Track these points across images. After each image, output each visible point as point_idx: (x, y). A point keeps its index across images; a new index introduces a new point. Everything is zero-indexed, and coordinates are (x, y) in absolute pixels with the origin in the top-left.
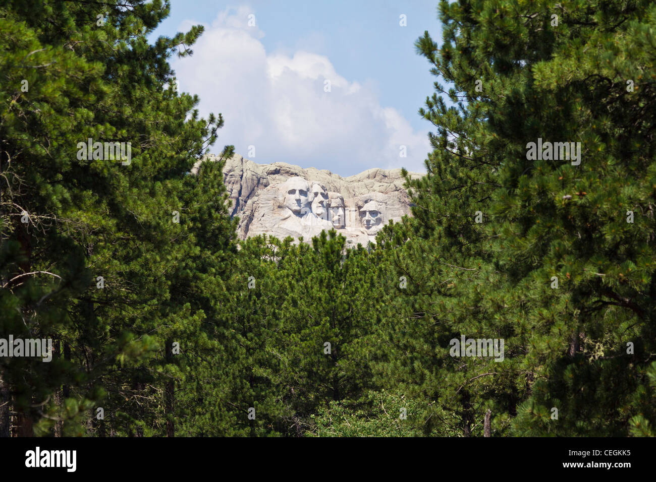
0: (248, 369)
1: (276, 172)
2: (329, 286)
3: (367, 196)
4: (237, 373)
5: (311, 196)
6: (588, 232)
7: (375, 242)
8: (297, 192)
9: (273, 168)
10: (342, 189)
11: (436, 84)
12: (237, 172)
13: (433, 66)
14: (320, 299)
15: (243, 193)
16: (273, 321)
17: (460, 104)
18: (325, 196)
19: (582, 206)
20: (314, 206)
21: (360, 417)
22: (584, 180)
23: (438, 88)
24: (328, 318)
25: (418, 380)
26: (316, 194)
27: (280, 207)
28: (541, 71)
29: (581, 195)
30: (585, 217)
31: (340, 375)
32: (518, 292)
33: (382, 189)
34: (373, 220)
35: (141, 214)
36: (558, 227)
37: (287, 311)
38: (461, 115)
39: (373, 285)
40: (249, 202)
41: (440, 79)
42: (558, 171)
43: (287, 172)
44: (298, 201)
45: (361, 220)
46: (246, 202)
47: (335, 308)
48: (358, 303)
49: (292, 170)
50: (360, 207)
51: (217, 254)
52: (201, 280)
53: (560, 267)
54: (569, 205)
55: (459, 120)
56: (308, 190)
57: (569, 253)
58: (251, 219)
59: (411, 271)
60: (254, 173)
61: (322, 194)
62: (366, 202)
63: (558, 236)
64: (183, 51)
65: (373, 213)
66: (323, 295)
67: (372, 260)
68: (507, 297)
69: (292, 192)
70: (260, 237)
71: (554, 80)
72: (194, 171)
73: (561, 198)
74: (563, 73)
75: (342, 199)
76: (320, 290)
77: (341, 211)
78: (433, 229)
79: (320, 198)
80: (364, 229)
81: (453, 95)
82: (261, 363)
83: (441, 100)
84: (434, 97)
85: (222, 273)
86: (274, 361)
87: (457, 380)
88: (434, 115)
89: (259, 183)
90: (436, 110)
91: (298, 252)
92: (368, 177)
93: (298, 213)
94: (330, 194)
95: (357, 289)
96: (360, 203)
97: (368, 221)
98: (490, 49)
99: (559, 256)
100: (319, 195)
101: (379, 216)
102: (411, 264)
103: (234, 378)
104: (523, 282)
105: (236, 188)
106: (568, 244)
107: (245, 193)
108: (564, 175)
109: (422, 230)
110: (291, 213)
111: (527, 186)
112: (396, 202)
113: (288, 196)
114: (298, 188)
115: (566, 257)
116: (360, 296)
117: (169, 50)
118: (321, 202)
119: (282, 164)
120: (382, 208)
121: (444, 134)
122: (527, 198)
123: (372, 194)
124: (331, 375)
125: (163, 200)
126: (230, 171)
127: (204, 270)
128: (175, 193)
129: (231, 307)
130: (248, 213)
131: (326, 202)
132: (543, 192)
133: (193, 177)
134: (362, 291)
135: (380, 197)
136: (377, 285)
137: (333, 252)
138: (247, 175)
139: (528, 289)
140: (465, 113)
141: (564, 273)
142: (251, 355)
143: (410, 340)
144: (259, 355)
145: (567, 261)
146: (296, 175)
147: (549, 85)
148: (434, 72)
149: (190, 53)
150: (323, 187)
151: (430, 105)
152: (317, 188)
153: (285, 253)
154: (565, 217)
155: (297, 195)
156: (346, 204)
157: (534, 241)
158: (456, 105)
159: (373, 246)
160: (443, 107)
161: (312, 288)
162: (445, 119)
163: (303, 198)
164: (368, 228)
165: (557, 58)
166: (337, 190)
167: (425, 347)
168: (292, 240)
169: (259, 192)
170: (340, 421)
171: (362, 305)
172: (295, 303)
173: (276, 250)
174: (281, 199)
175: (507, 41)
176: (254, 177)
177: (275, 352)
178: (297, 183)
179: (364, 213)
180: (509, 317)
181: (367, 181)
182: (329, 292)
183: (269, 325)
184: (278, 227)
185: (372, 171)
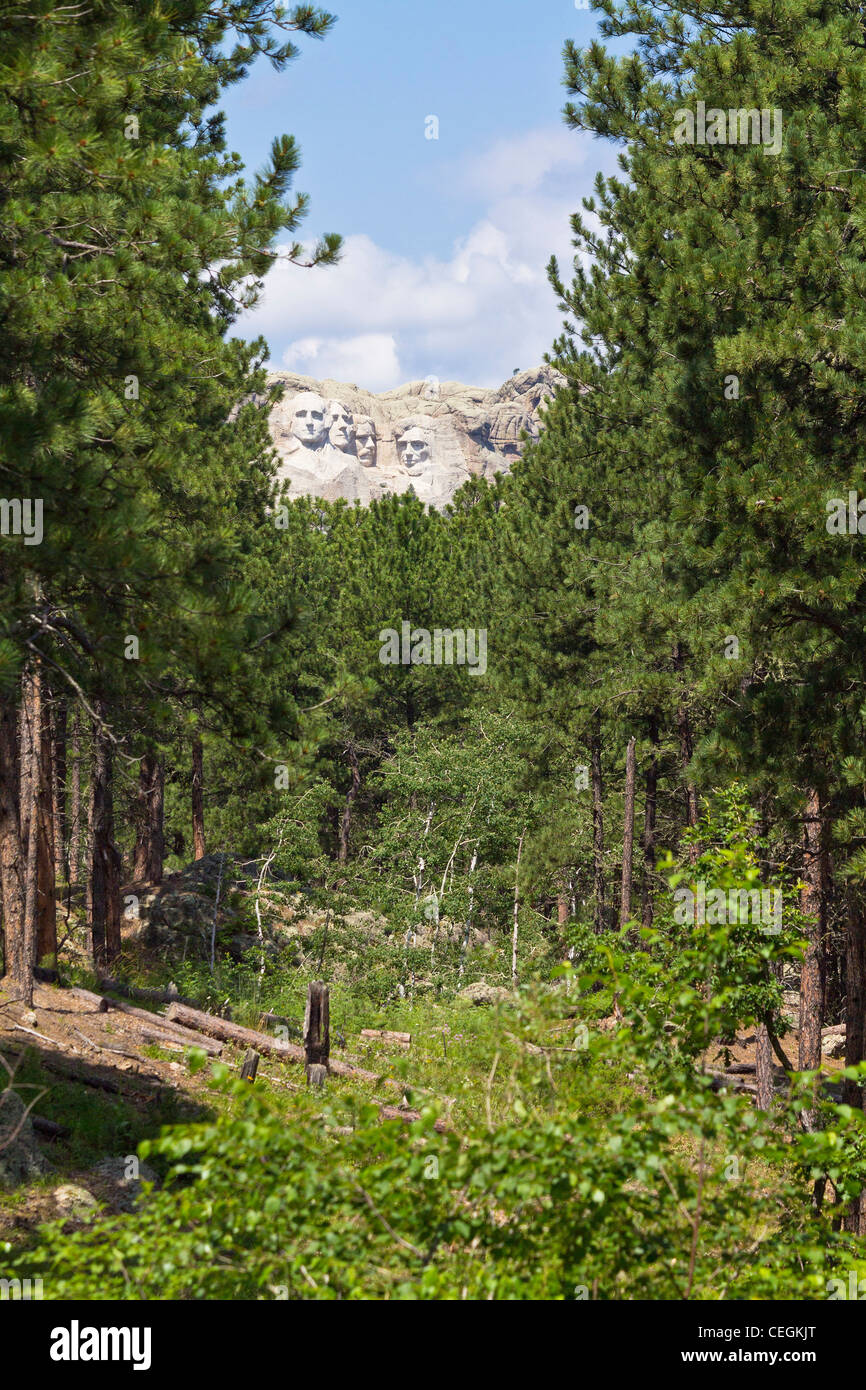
0: (293, 676)
2: (402, 568)
3: (407, 420)
4: (277, 682)
5: (327, 420)
6: (782, 542)
7: (453, 504)
8: (309, 414)
10: (373, 410)
11: (566, 324)
13: (562, 300)
14: (390, 585)
16: (325, 613)
17: (596, 349)
18: (349, 420)
19: (778, 513)
20: (332, 435)
21: (453, 742)
22: (779, 481)
23: (567, 326)
24: (400, 610)
25: (534, 697)
26: (336, 417)
27: (284, 435)
28: (724, 348)
29: (776, 500)
30: (779, 524)
31: (415, 686)
32: (695, 603)
33: (430, 410)
34: (416, 454)
35: (192, 486)
36: (748, 537)
37: (345, 598)
38: (597, 362)
39: (459, 566)
41: (570, 317)
42: (749, 472)
43: (295, 386)
44: (310, 427)
45: (399, 455)
47: (409, 598)
48: (441, 590)
49: (301, 383)
50: (398, 436)
51: (262, 528)
52: (243, 562)
53: (753, 581)
54: (762, 511)
55: (594, 369)
56: (324, 411)
57: (762, 567)
59: (526, 557)
61: (344, 417)
62: (407, 429)
63: (748, 547)
64: (251, 284)
65: (417, 444)
66: (394, 580)
67: (453, 531)
68: (681, 611)
69: (302, 414)
70: (302, 500)
71: (740, 360)
72: (231, 418)
73: (754, 503)
74: (751, 352)
75: (373, 425)
76: (391, 574)
77: (370, 443)
78: (554, 503)
79: (341, 423)
80: (403, 467)
81: (586, 338)
82: (309, 669)
83: (571, 343)
84: (562, 339)
85: (268, 553)
86: (329, 666)
87: (593, 699)
88: (563, 363)
90: (565, 356)
91: (353, 519)
92: (410, 393)
93: (312, 445)
94: (356, 417)
95: (438, 571)
96: (398, 431)
97: (409, 457)
98: (672, 331)
99: (751, 570)
100: (340, 418)
101: (425, 448)
102: (526, 548)
103: (273, 688)
104: (701, 593)
106: (760, 556)
108: (756, 476)
109: (540, 503)
110: (299, 443)
111: (714, 488)
112: (450, 429)
113: (295, 419)
114: (310, 408)
115: (759, 571)
116: (443, 582)
117: (234, 283)
118: (343, 429)
119: (287, 374)
120: (429, 438)
121: (575, 386)
122: (714, 502)
123: (415, 418)
124: (404, 686)
125: (219, 469)
127: (246, 549)
128: (234, 460)
129: (270, 594)
131: (349, 428)
132: (732, 496)
133: (229, 426)
134: (445, 574)
135: (427, 421)
136: (465, 566)
137: (407, 523)
139: (706, 601)
140: (601, 359)
141: (757, 589)
142: (296, 657)
143: (524, 644)
144: (307, 657)
145: (760, 576)
146: (307, 389)
147: (734, 365)
148: (563, 308)
149: (261, 286)
151: (558, 350)
152: (336, 410)
153: (337, 520)
154: (756, 525)
155: (309, 419)
156: (379, 431)
157: (721, 552)
158: (590, 351)
159: (449, 509)
160: (574, 352)
161: (379, 570)
162: (576, 368)
163: (317, 423)
164: (410, 465)
165: (743, 335)
166: (365, 411)
167: (543, 654)
168: (346, 503)
170: (428, 748)
171: (445, 593)
172: (356, 590)
173: (325, 516)
174: (285, 423)
175: (691, 322)
177: (330, 654)
178: (308, 401)
179: (404, 444)
180: (683, 633)
181: (409, 399)
182: (402, 576)
183: (320, 618)
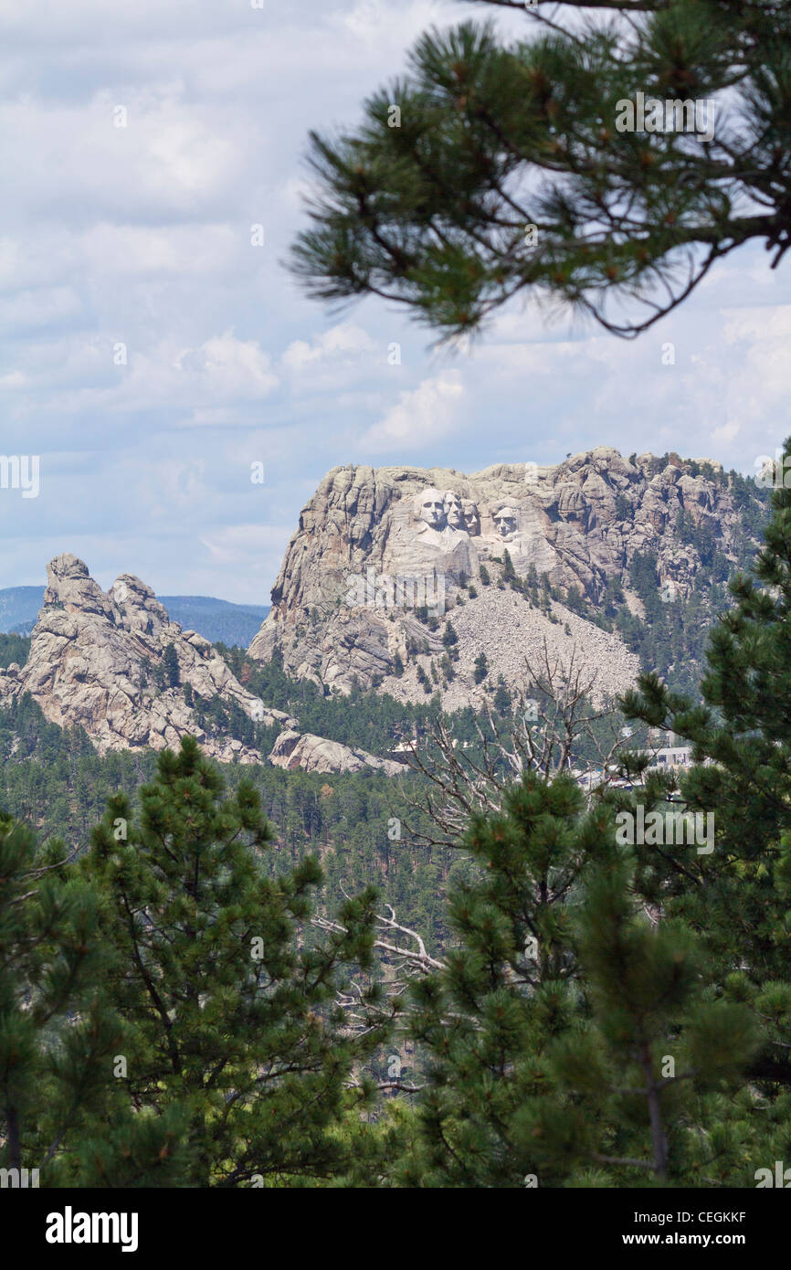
1: (404, 478)
5: (445, 508)
8: (433, 505)
9: (401, 474)
12: (370, 486)
15: (377, 507)
18: (459, 505)
20: (449, 518)
27: (415, 520)
34: (508, 526)
40: (384, 516)
43: (415, 478)
44: (435, 514)
45: (496, 527)
46: (381, 516)
49: (419, 475)
50: (494, 514)
56: (444, 501)
58: (387, 533)
60: (386, 485)
61: (456, 503)
62: (500, 509)
65: (508, 520)
69: (428, 505)
75: (475, 505)
77: (474, 519)
79: (454, 507)
80: (499, 536)
89: (392, 495)
92: (493, 475)
93: (436, 526)
94: (463, 501)
96: (494, 511)
100: (454, 504)
101: (514, 522)
105: (370, 502)
107: (379, 507)
110: (427, 526)
112: (531, 507)
113: (424, 509)
114: (434, 500)
118: (456, 512)
119: (409, 468)
120: (516, 514)
126: (363, 485)
130: (384, 528)
131: (460, 511)
138: (380, 487)
146: (424, 479)
150: (456, 497)
152: (450, 498)
155: (433, 508)
156: (480, 512)
163: (439, 511)
164: (504, 535)
169: (393, 504)
174: (416, 512)
176: (387, 489)
178: (433, 494)
179: (498, 520)
181: (494, 480)
184: (416, 541)
185: (496, 467)
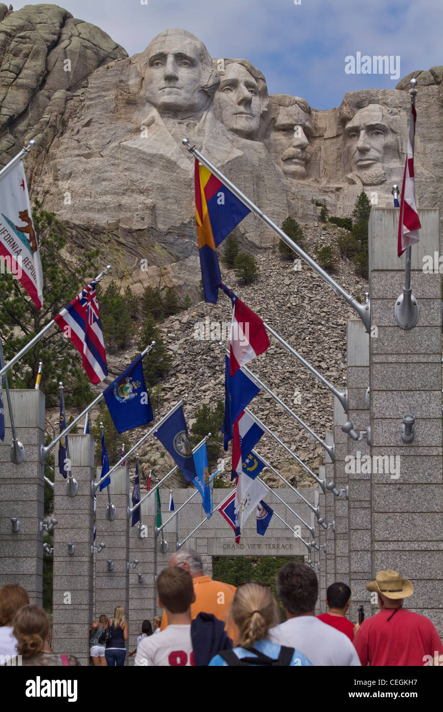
5: (205, 73)
8: (170, 60)
27: (130, 102)
34: (375, 148)
40: (58, 93)
44: (172, 82)
45: (349, 155)
50: (345, 120)
58: (56, 132)
60: (89, 44)
65: (378, 131)
75: (306, 111)
77: (300, 138)
79: (243, 93)
80: (354, 173)
97: (365, 152)
100: (241, 86)
101: (391, 138)
113: (148, 72)
114: (171, 50)
118: (245, 102)
120: (398, 121)
130: (48, 118)
131: (258, 104)
138: (70, 44)
155: (169, 67)
163: (184, 74)
164: (365, 167)
174: (132, 82)
176: (89, 52)
178: (170, 39)
179: (355, 132)
184: (120, 146)
